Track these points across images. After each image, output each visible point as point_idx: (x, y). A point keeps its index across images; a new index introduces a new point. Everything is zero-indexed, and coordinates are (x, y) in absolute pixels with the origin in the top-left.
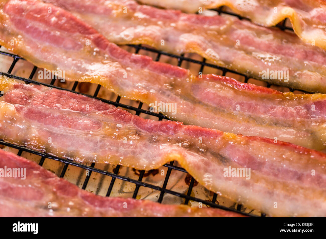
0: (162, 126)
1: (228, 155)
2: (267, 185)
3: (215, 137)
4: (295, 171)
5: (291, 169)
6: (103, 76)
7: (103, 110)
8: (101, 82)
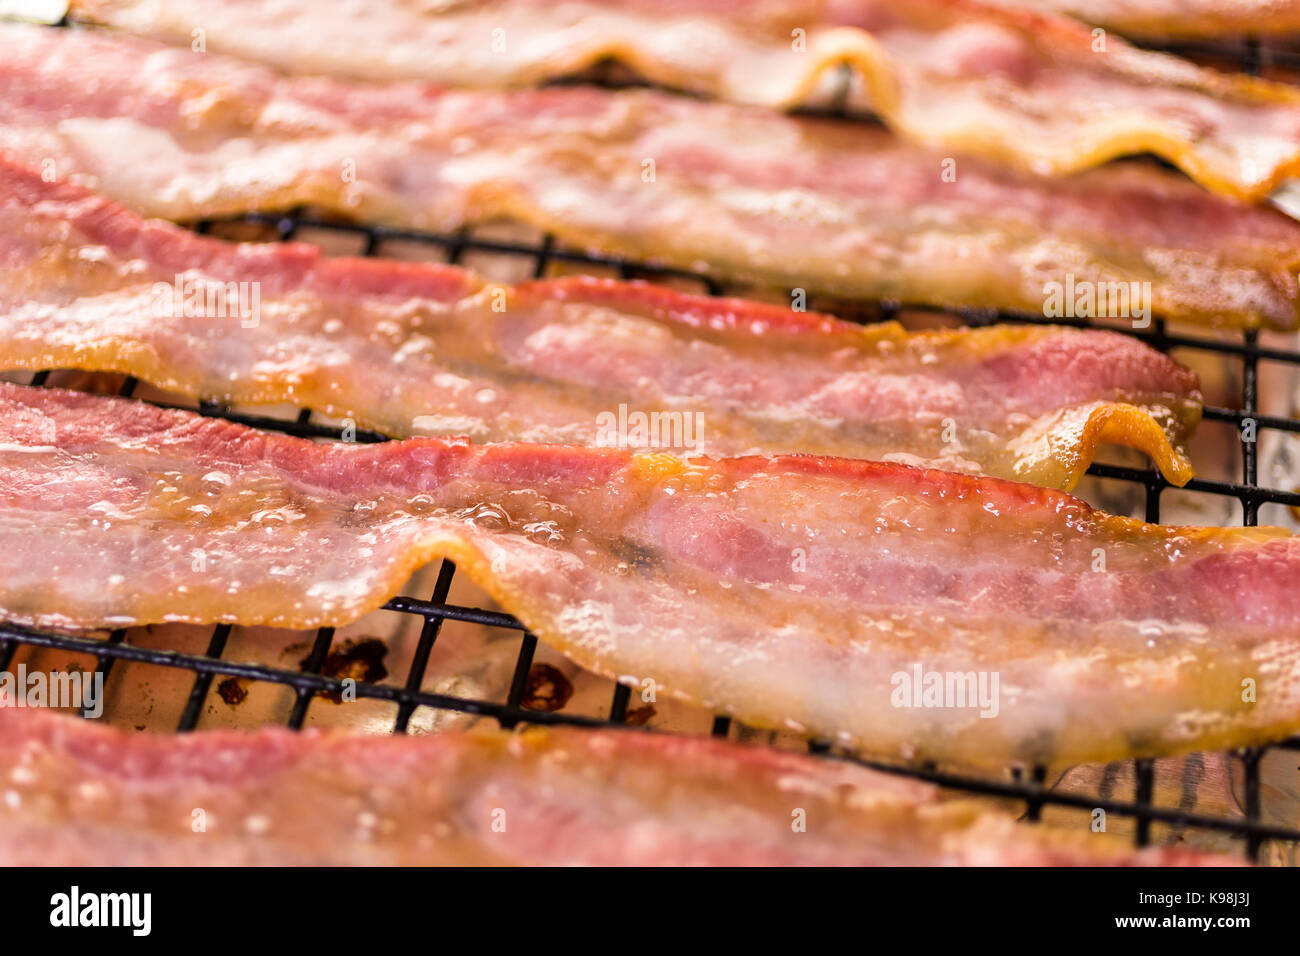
0: (388, 460)
1: (655, 536)
2: (821, 630)
3: (602, 475)
4: (925, 569)
5: (912, 562)
6: (127, 339)
7: (149, 432)
8: (123, 361)
